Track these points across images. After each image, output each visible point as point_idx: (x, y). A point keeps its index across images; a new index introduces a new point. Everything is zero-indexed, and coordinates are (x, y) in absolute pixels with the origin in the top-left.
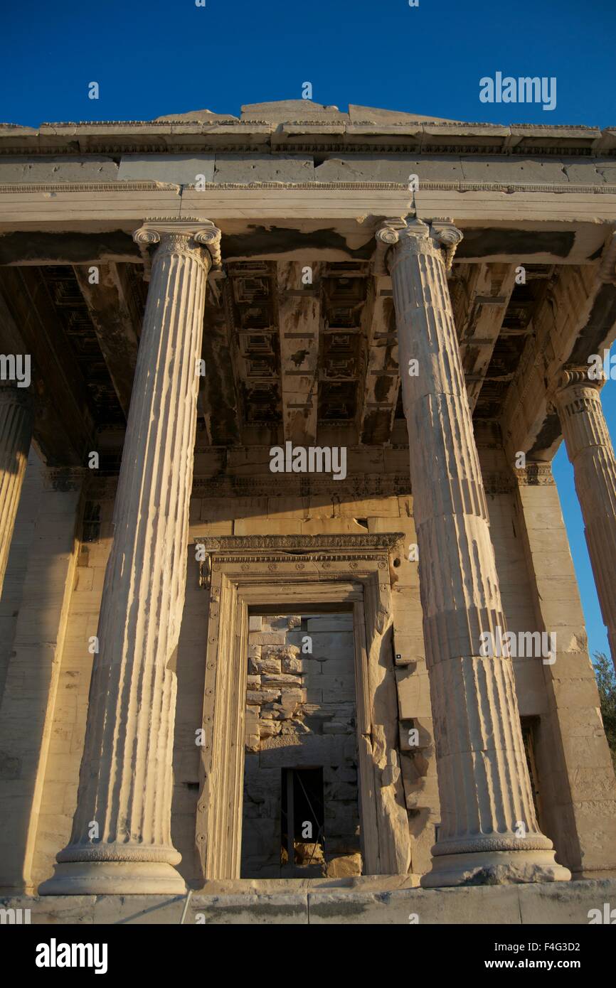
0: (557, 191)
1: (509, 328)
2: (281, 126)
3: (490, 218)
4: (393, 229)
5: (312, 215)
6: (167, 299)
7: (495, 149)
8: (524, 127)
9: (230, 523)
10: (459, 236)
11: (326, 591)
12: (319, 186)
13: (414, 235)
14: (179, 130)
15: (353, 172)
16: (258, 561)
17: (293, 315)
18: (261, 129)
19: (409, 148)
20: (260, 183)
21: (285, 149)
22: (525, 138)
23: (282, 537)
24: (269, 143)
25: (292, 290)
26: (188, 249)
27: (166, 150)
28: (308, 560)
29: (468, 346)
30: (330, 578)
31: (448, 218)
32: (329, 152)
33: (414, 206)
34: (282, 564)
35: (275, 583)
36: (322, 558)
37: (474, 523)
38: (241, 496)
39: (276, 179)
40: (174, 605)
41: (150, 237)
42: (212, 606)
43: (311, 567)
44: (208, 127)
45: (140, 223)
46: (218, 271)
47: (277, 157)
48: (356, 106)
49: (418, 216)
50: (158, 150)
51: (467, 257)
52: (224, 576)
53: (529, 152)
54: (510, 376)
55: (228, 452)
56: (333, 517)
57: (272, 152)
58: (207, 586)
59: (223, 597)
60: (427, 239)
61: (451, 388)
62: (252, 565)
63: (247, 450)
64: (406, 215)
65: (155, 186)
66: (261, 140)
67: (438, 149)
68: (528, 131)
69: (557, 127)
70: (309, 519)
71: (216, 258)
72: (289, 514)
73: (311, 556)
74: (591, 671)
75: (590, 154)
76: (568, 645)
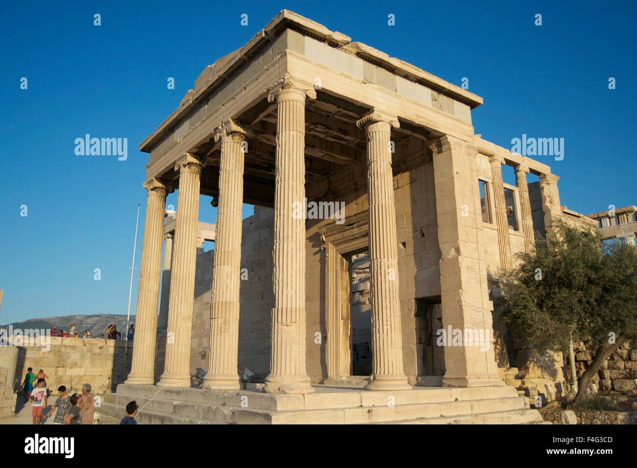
0: (257, 78)
3: (239, 110)
4: (218, 133)
7: (244, 63)
13: (222, 133)
16: (338, 233)
19: (224, 80)
21: (200, 103)
22: (246, 54)
24: (196, 104)
26: (185, 169)
28: (354, 228)
33: (223, 116)
34: (346, 232)
36: (358, 225)
41: (177, 168)
42: (326, 258)
43: (355, 231)
45: (175, 163)
52: (330, 243)
53: (254, 56)
55: (330, 177)
58: (325, 249)
59: (330, 253)
64: (221, 123)
67: (231, 75)
70: (357, 205)
74: (459, 268)
75: (270, 41)
76: (449, 254)
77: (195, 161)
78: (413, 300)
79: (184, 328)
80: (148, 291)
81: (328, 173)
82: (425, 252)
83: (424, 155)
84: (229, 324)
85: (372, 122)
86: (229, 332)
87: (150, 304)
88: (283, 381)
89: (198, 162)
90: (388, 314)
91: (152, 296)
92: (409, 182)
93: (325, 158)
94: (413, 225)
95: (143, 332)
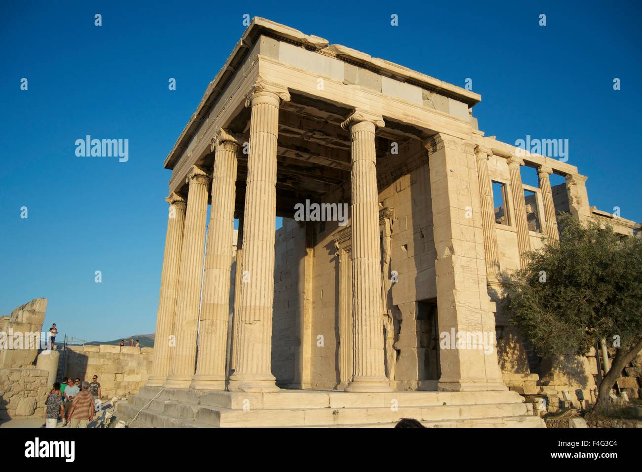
24: (200, 119)
42: (340, 265)
52: (342, 250)
53: (238, 66)
58: (338, 255)
59: (343, 260)
74: (453, 268)
75: (249, 50)
76: (443, 253)
77: (202, 173)
78: (414, 302)
79: (189, 331)
80: (167, 298)
81: (341, 182)
82: (424, 253)
83: (423, 156)
84: (216, 326)
85: (355, 122)
86: (215, 333)
87: (169, 311)
88: (244, 379)
89: (205, 174)
90: (368, 314)
91: (171, 303)
92: (410, 184)
93: (332, 166)
94: (413, 227)
95: (162, 338)
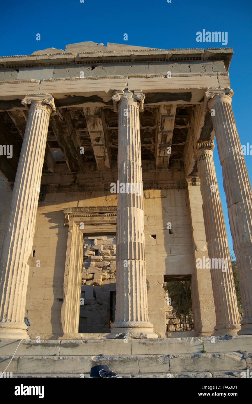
0: (185, 76)
1: (180, 125)
2: (78, 55)
3: (157, 88)
4: (118, 95)
5: (88, 90)
6: (32, 126)
7: (162, 59)
8: (173, 50)
9: (77, 202)
10: (144, 96)
11: (112, 228)
12: (92, 78)
13: (126, 97)
14: (40, 58)
15: (106, 71)
16: (87, 216)
17: (92, 124)
18: (70, 56)
19: (128, 60)
20: (70, 78)
21: (81, 63)
22: (173, 55)
23: (96, 207)
24: (74, 61)
25: (90, 115)
26: (41, 106)
27: (36, 66)
28: (105, 216)
29: (162, 134)
30: (114, 222)
31: (140, 90)
32: (98, 64)
33: (127, 85)
34: (95, 217)
35: (93, 225)
36: (110, 215)
37: (135, 210)
38: (82, 191)
39: (76, 76)
40: (28, 241)
41: (27, 102)
42: (69, 233)
43: (107, 218)
44: (51, 56)
45: (24, 96)
46: (55, 113)
47: (77, 67)
48: (110, 43)
49: (129, 89)
50: (33, 66)
51: (151, 103)
52: (74, 222)
53: (176, 60)
54: (184, 143)
55: (77, 174)
56: (116, 199)
57: (76, 65)
58: (67, 226)
59: (73, 230)
60: (131, 98)
61: (133, 159)
62: (84, 218)
63: (84, 173)
64: (124, 89)
65: (30, 81)
66: (71, 60)
67: (140, 60)
68: (174, 51)
69: (186, 50)
70: (107, 200)
71: (53, 108)
72: (99, 198)
73: (106, 214)
76: (203, 248)
78: (163, 276)
82: (174, 244)
92: (160, 197)
